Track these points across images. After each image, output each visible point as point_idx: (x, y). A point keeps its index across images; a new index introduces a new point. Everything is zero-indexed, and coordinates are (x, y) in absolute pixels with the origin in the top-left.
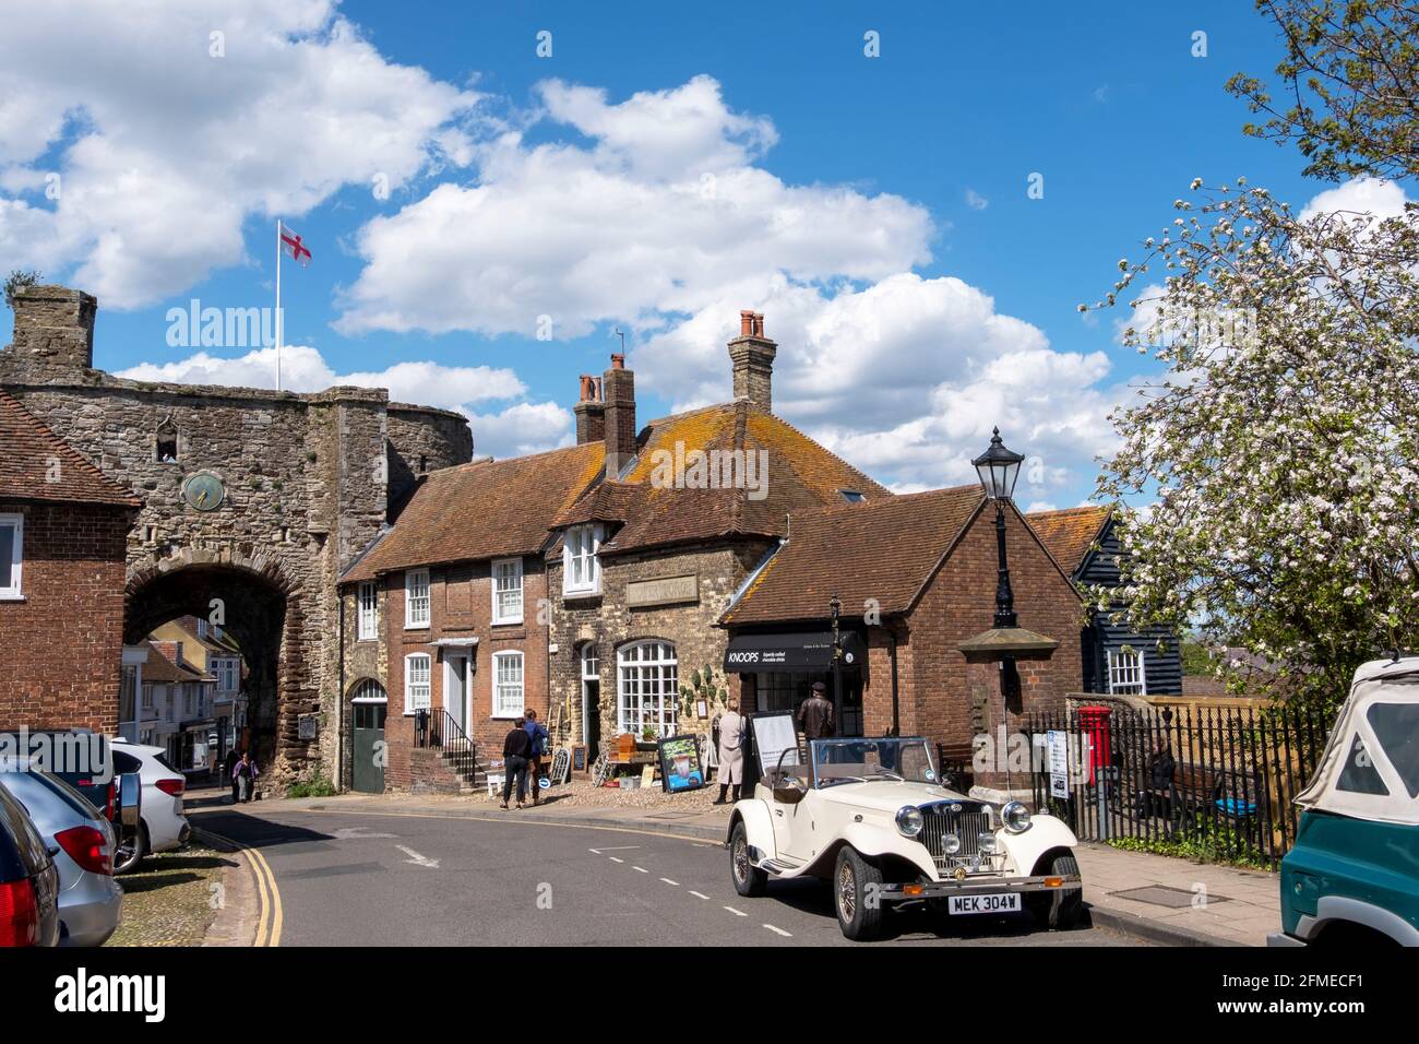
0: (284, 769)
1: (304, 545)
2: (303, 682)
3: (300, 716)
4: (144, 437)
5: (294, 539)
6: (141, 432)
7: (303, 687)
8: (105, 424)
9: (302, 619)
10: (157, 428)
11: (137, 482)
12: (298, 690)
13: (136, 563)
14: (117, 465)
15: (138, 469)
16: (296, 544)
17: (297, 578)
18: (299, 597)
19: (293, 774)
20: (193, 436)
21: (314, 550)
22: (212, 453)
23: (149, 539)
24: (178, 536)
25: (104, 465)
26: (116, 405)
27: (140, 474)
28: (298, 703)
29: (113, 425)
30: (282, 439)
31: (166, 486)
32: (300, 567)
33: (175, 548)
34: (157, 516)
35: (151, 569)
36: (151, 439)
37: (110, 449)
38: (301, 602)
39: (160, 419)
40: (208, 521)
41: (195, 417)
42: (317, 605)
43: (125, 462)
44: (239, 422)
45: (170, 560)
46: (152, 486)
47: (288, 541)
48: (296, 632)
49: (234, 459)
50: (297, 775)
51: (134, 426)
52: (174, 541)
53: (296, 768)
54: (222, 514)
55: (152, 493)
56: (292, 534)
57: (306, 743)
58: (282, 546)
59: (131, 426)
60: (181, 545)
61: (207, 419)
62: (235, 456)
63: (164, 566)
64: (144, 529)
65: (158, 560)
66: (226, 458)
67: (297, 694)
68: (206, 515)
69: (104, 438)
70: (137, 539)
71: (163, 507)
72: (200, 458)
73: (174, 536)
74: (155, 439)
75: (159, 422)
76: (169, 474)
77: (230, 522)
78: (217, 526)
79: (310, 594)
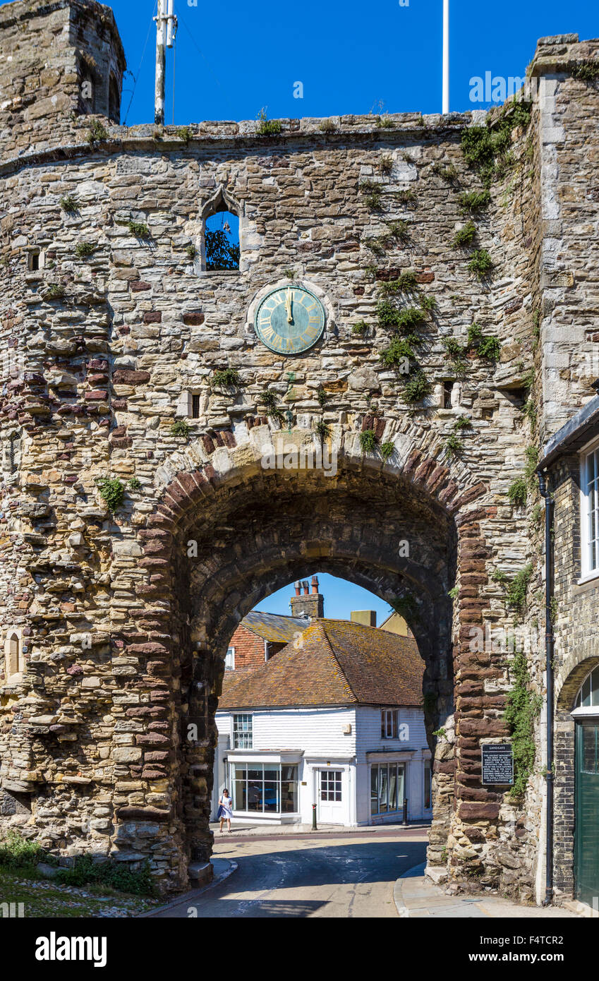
0: (458, 838)
1: (487, 412)
2: (490, 677)
3: (484, 741)
4: (179, 229)
5: (467, 402)
6: (174, 220)
7: (489, 687)
8: (112, 212)
9: (483, 556)
10: (201, 209)
11: (171, 312)
12: (481, 693)
13: (175, 456)
14: (136, 284)
15: (168, 287)
16: (469, 413)
17: (474, 477)
18: (480, 514)
19: (472, 849)
20: (268, 219)
21: (508, 422)
22: (304, 248)
23: (196, 414)
24: (245, 406)
25: (113, 285)
26: (132, 174)
27: (174, 296)
28: (479, 716)
29: (124, 212)
30: (438, 207)
31: (220, 316)
32: (480, 456)
33: (240, 429)
34: (206, 371)
35: (199, 468)
36: (193, 231)
37: (120, 257)
38: (483, 523)
39: (205, 192)
40: (298, 375)
41: (269, 181)
42: (514, 530)
43: (150, 277)
44: (352, 182)
45: (233, 450)
46: (194, 318)
47: (457, 409)
48: (476, 582)
49: (343, 255)
50: (479, 850)
51: (163, 209)
52: (237, 416)
53: (477, 839)
54: (325, 361)
55: (196, 330)
56: (464, 393)
57: (496, 789)
58: (443, 416)
59: (155, 210)
60: (252, 423)
61: (292, 183)
62: (346, 249)
63: (222, 462)
64: (185, 396)
65: (210, 450)
66: (327, 255)
67: (477, 700)
68: (296, 363)
69: (109, 237)
70: (172, 415)
71: (216, 355)
72: (280, 258)
73: (238, 407)
74: (199, 229)
75: (204, 199)
76: (224, 292)
77: (341, 375)
78: (315, 384)
79: (499, 509)
